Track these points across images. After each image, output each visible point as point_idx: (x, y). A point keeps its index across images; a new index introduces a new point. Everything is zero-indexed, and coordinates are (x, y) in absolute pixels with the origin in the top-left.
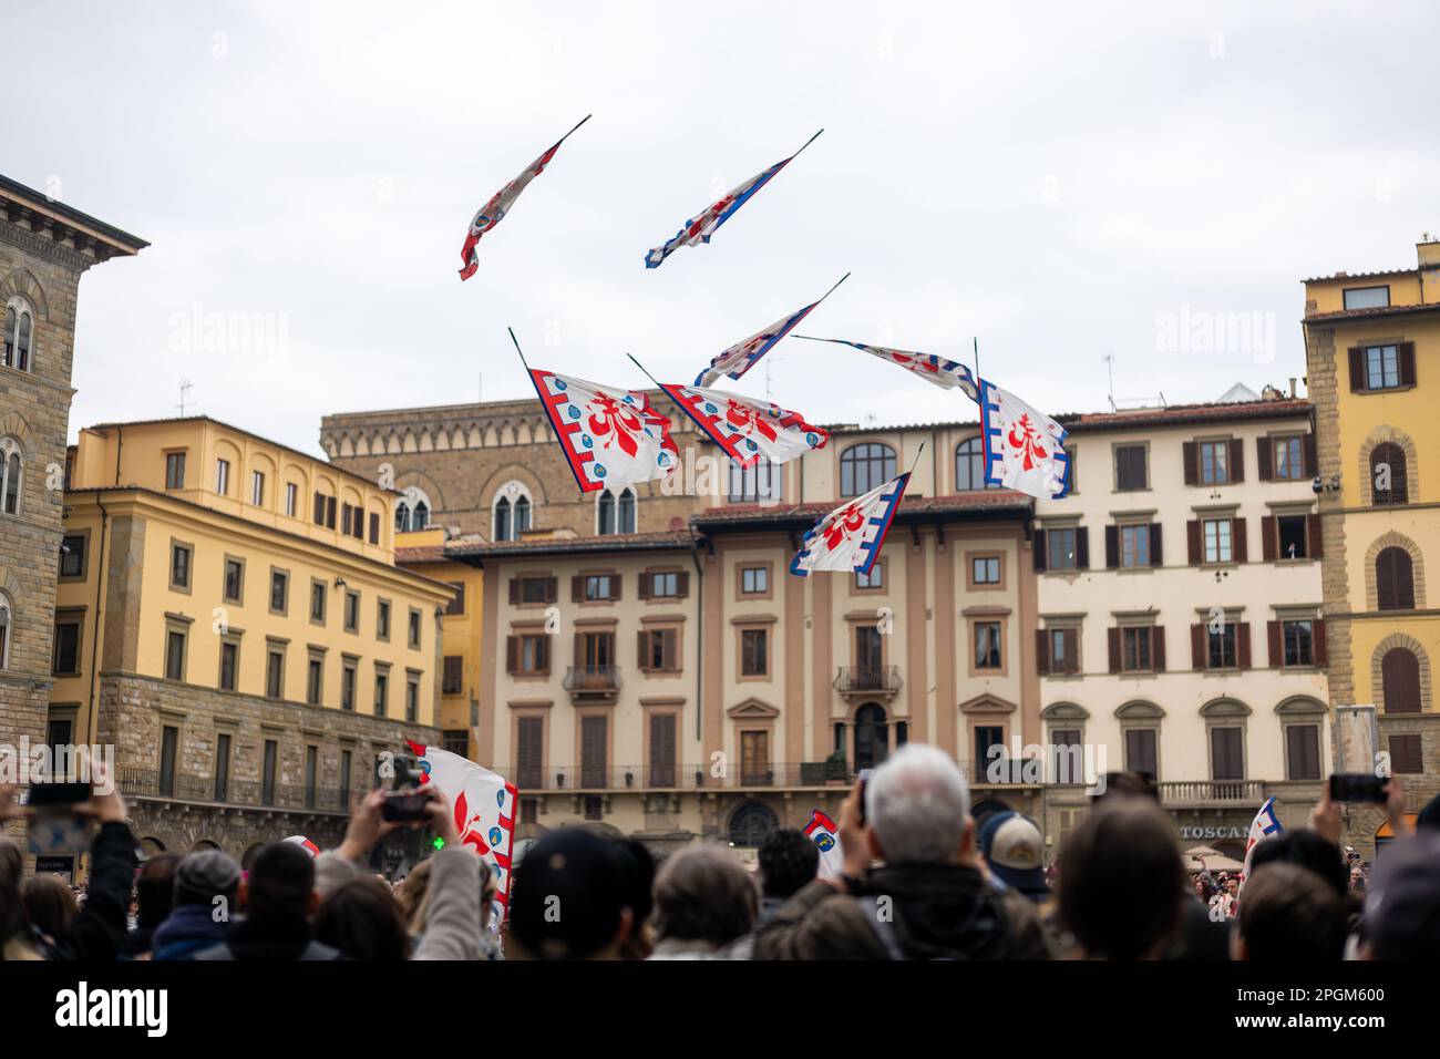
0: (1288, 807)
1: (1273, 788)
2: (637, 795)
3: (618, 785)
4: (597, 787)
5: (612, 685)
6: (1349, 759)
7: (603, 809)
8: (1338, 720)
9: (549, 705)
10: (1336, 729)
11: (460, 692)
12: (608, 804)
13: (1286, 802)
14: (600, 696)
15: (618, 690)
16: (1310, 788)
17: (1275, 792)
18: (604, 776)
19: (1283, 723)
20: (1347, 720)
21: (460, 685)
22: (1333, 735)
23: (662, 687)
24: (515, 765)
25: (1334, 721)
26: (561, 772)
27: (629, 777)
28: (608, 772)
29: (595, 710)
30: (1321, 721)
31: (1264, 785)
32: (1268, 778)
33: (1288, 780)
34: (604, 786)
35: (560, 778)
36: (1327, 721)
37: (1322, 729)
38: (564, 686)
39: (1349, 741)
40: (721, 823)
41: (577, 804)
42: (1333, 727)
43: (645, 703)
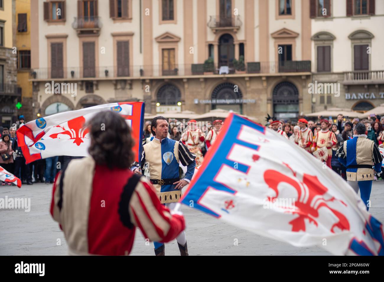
2: (110, 81)
3: (101, 76)
4: (91, 77)
5: (97, 26)
7: (94, 88)
9: (66, 37)
11: (26, 31)
12: (97, 85)
14: (91, 32)
15: (100, 29)
18: (94, 71)
21: (26, 27)
23: (122, 27)
24: (50, 66)
26: (73, 70)
27: (107, 72)
28: (96, 69)
29: (89, 39)
34: (94, 76)
35: (73, 73)
38: (73, 27)
40: (153, 94)
41: (81, 86)
43: (114, 35)
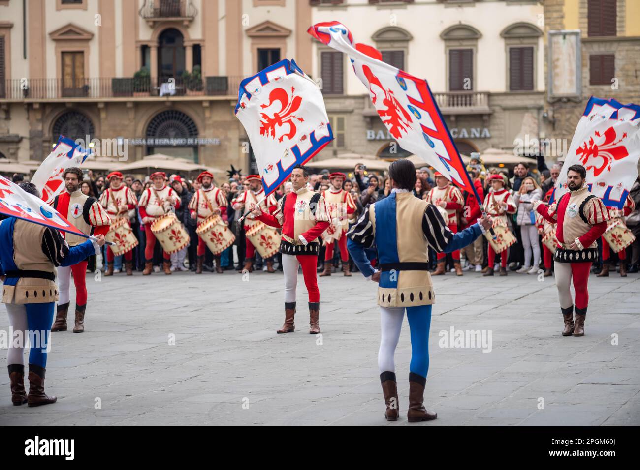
0: (507, 114)
1: (495, 98)
6: (557, 75)
8: (551, 42)
10: (548, 50)
13: (505, 109)
16: (524, 97)
17: (498, 101)
19: (506, 45)
20: (558, 43)
22: (546, 55)
25: (547, 43)
30: (537, 44)
31: (489, 95)
32: (493, 90)
33: (508, 91)
36: (542, 43)
37: (537, 49)
39: (558, 60)
40: (45, 128)
42: (546, 48)
